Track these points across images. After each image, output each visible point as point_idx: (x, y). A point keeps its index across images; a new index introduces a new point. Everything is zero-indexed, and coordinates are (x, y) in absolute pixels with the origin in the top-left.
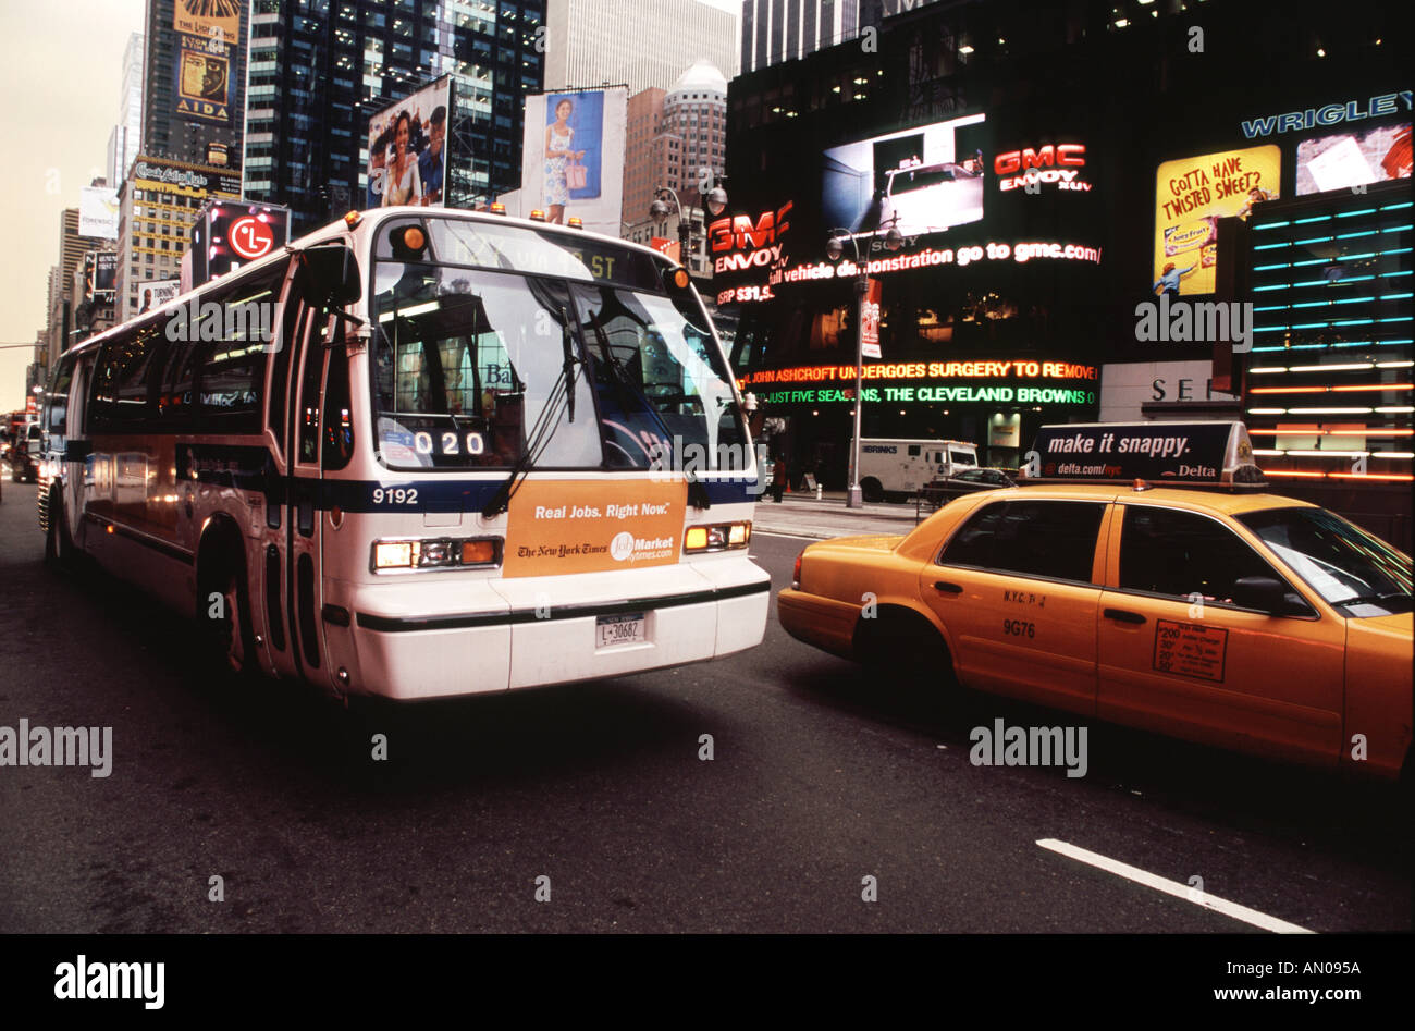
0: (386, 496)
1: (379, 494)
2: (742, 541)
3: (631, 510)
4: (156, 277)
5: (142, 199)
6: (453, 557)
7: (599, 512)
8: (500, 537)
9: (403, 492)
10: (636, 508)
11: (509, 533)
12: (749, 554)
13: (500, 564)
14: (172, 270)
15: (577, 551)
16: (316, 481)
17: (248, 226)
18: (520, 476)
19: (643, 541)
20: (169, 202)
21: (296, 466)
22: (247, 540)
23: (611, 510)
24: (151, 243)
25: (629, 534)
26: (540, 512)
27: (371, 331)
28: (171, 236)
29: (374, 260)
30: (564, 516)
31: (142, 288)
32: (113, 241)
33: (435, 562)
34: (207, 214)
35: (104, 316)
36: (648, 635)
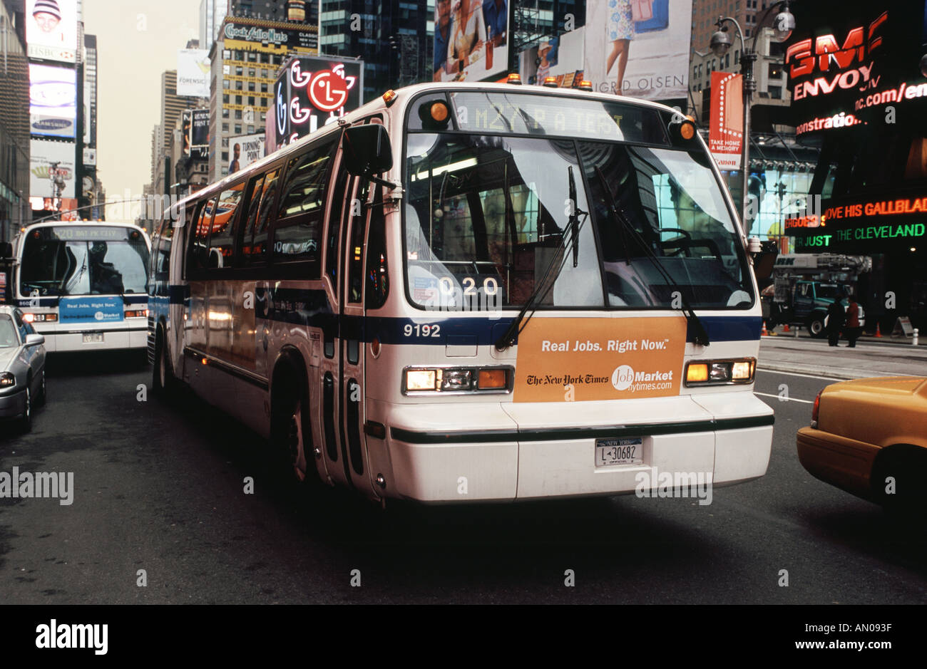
0: (414, 331)
1: (408, 328)
2: (747, 376)
3: (631, 345)
4: (244, 132)
5: (231, 59)
6: (471, 384)
7: (600, 346)
8: (509, 366)
9: (429, 328)
10: (635, 343)
11: (518, 363)
12: (755, 389)
13: (511, 391)
14: (259, 125)
15: (581, 381)
16: (361, 317)
17: (325, 79)
18: (528, 314)
19: (643, 373)
20: (254, 60)
21: (346, 306)
22: (309, 369)
23: (611, 345)
24: (239, 100)
25: (630, 368)
26: (546, 345)
27: (403, 193)
28: (256, 92)
29: (406, 132)
30: (567, 349)
31: (232, 142)
32: (206, 99)
33: (456, 387)
34: (288, 70)
35: (199, 170)
36: (646, 459)
